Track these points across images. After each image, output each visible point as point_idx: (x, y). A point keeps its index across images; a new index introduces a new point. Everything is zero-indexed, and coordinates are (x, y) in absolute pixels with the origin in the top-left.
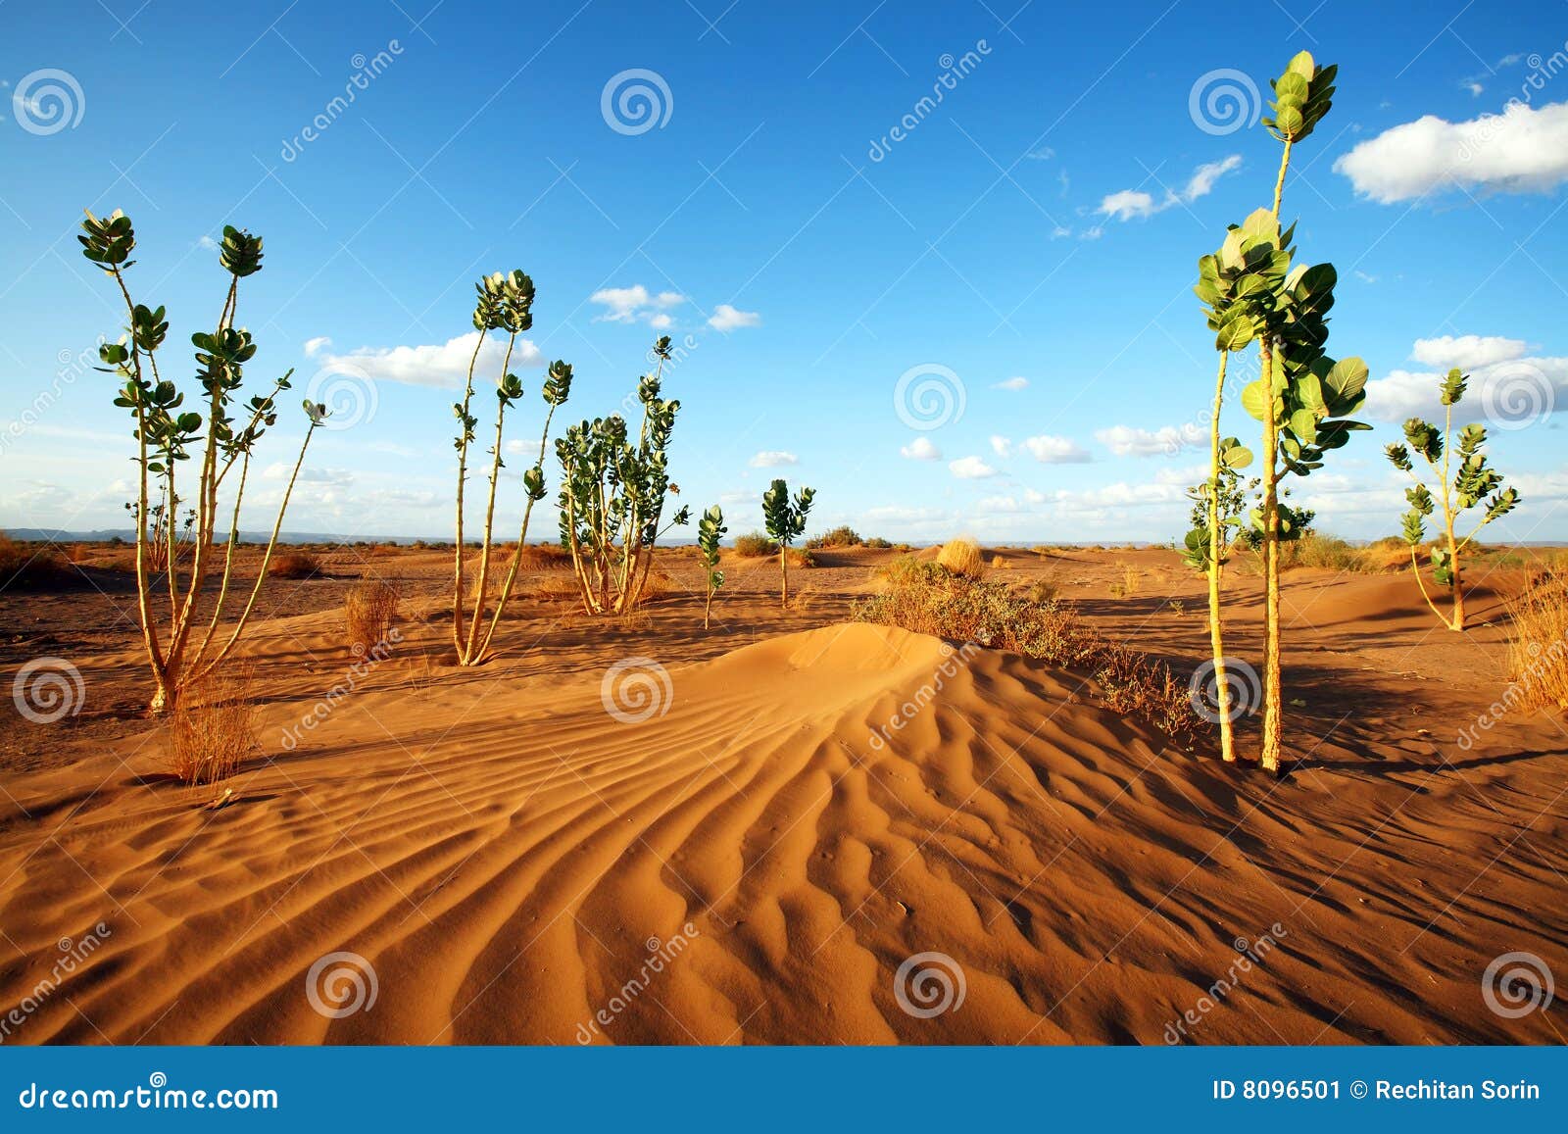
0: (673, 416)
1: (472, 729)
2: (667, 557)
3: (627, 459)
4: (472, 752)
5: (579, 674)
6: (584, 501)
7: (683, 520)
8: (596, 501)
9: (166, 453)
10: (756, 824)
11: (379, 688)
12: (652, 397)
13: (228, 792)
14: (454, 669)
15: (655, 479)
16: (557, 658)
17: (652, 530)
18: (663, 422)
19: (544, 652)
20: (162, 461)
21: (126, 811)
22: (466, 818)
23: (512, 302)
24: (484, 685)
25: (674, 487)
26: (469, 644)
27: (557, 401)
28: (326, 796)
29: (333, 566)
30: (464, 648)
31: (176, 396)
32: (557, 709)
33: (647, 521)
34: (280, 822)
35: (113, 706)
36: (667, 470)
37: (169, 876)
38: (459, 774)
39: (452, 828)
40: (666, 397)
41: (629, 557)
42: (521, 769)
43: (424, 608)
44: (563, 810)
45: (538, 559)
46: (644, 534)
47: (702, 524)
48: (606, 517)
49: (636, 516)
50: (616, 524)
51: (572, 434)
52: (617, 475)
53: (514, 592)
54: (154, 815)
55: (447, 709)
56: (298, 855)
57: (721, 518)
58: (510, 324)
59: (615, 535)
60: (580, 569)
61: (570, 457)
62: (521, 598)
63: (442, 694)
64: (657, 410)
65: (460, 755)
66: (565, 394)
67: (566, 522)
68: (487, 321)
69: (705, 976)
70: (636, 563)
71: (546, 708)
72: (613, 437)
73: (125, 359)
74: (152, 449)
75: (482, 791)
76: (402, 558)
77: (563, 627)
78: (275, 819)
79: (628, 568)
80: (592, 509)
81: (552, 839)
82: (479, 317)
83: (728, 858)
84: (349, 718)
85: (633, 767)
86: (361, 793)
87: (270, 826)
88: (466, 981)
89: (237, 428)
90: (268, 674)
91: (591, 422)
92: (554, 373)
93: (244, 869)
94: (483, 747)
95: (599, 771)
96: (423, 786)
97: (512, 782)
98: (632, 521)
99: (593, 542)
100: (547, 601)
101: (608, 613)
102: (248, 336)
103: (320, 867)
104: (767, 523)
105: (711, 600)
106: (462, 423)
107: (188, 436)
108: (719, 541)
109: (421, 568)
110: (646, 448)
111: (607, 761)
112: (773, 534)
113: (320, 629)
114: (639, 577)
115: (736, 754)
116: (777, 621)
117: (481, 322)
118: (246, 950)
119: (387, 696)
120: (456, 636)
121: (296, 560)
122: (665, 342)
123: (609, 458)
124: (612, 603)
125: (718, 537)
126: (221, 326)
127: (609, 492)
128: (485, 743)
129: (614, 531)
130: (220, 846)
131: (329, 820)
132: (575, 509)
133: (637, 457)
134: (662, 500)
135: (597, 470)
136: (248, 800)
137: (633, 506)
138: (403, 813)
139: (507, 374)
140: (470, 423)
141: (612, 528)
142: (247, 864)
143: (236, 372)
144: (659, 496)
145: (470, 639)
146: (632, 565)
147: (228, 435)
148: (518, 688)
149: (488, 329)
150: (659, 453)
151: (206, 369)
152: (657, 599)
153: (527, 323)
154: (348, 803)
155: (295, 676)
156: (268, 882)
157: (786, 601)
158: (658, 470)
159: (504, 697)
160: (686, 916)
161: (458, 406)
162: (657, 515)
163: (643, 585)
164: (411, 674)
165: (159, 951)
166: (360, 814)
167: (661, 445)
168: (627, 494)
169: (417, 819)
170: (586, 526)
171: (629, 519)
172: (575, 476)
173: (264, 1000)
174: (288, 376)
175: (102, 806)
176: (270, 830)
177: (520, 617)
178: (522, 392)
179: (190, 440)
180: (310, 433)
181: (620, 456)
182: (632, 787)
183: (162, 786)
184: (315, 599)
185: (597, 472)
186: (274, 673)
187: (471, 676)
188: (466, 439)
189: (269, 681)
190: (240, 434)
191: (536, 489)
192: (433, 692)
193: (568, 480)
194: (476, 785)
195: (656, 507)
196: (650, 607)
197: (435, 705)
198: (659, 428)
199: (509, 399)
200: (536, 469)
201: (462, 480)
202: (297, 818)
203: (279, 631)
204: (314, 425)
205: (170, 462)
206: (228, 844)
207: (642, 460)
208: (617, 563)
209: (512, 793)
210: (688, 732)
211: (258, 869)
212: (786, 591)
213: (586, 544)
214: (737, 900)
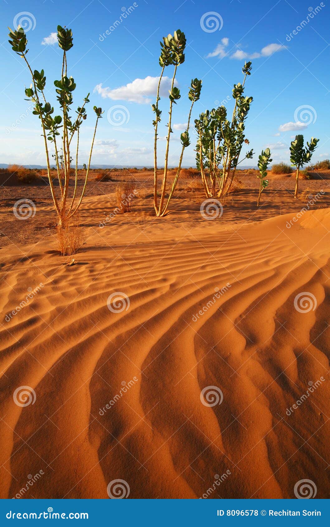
0: (249, 105)
1: (157, 244)
2: (240, 174)
3: (226, 127)
4: (157, 254)
5: (201, 223)
6: (207, 148)
7: (250, 156)
8: (212, 148)
9: (52, 133)
10: (282, 307)
11: (127, 223)
12: (239, 95)
13: (73, 260)
14: (154, 218)
15: (238, 137)
16: (193, 215)
17: (236, 161)
18: (244, 108)
19: (188, 213)
20: (51, 136)
21: (45, 263)
22: (153, 283)
23: (176, 48)
24: (164, 225)
25: (247, 141)
26: (160, 208)
27: (195, 100)
28: (104, 266)
29: (116, 177)
30: (158, 210)
31: (51, 108)
32: (193, 238)
33: (234, 157)
34: (88, 274)
35: (48, 224)
36: (244, 132)
37: (55, 289)
38: (151, 263)
39: (147, 287)
40: (246, 95)
41: (225, 173)
42: (176, 263)
43: (144, 193)
44: (192, 285)
45: (188, 175)
46: (232, 163)
47: (260, 157)
48: (215, 155)
49: (229, 154)
50: (219, 159)
51: (202, 117)
52: (221, 136)
53: (177, 187)
54: (52, 265)
55: (150, 234)
56: (93, 288)
57: (270, 154)
58: (175, 61)
59: (219, 163)
60: (204, 178)
61: (201, 128)
62: (180, 190)
63: (148, 227)
64: (242, 102)
65: (153, 254)
66: (198, 96)
67: (199, 158)
68: (165, 62)
69: (254, 380)
70: (228, 176)
71: (187, 238)
72: (220, 117)
73: (33, 94)
74: (48, 131)
75: (160, 271)
76: (138, 174)
77: (196, 202)
78: (87, 273)
79: (224, 178)
80: (210, 152)
81: (186, 298)
82: (162, 60)
83: (267, 321)
84: (115, 234)
85: (223, 269)
86: (116, 266)
87: (85, 275)
88: (148, 357)
89: (73, 121)
90: (93, 216)
91: (210, 111)
92: (193, 85)
93: (76, 291)
94: (162, 252)
95: (208, 269)
96: (138, 266)
97: (171, 269)
98: (227, 156)
99: (210, 166)
100: (190, 191)
101: (215, 197)
102: (72, 80)
103: (99, 295)
104: (291, 157)
105: (261, 193)
106: (156, 113)
107: (59, 125)
108: (268, 166)
109: (145, 178)
110: (235, 122)
111: (212, 264)
112: (293, 163)
113: (108, 200)
114: (229, 183)
115: (274, 269)
116: (291, 204)
117: (163, 63)
118: (73, 324)
119: (129, 227)
120: (155, 205)
121: (103, 175)
122: (249, 64)
123: (218, 128)
124: (217, 193)
125: (267, 164)
126: (62, 76)
127: (217, 144)
128: (161, 250)
129: (219, 162)
130: (70, 281)
131: (104, 276)
132: (202, 152)
133: (230, 127)
134: (241, 147)
135: (213, 133)
136: (80, 264)
137: (228, 150)
138: (130, 276)
139: (173, 88)
140: (158, 113)
141: (218, 160)
142: (76, 289)
143: (70, 97)
144: (239, 145)
145: (160, 206)
146: (226, 177)
147: (70, 124)
148: (177, 227)
149: (165, 66)
150: (241, 124)
151: (60, 96)
152: (236, 192)
153: (182, 59)
154: (111, 270)
155: (101, 217)
156: (83, 298)
157: (296, 195)
158: (240, 132)
159: (171, 230)
160: (246, 348)
161: (154, 106)
162: (238, 154)
163: (230, 186)
164: (138, 219)
165: (48, 318)
166: (115, 275)
167: (242, 120)
168: (226, 145)
169: (135, 280)
170: (207, 159)
171: (225, 156)
172: (203, 137)
173: (76, 346)
174: (88, 96)
175: (39, 260)
176: (85, 276)
177: (180, 198)
178: (180, 96)
179: (59, 127)
180: (97, 121)
181: (223, 127)
182: (222, 279)
183: (56, 255)
184: (109, 189)
185: (212, 134)
186: (94, 216)
187: (159, 221)
188: (157, 120)
189: (93, 218)
190: (74, 123)
191: (186, 142)
192: (145, 227)
193: (200, 139)
194: (158, 268)
195: (238, 150)
196: (233, 195)
197: (146, 232)
198: (242, 111)
199: (175, 100)
200: (185, 132)
201: (156, 139)
202: (95, 273)
203: (96, 200)
204: (98, 117)
205: (54, 136)
206: (72, 280)
207: (233, 127)
208: (219, 176)
209: (171, 274)
210: (249, 255)
211: (80, 292)
212: (297, 190)
213: (207, 167)
214: (271, 344)
